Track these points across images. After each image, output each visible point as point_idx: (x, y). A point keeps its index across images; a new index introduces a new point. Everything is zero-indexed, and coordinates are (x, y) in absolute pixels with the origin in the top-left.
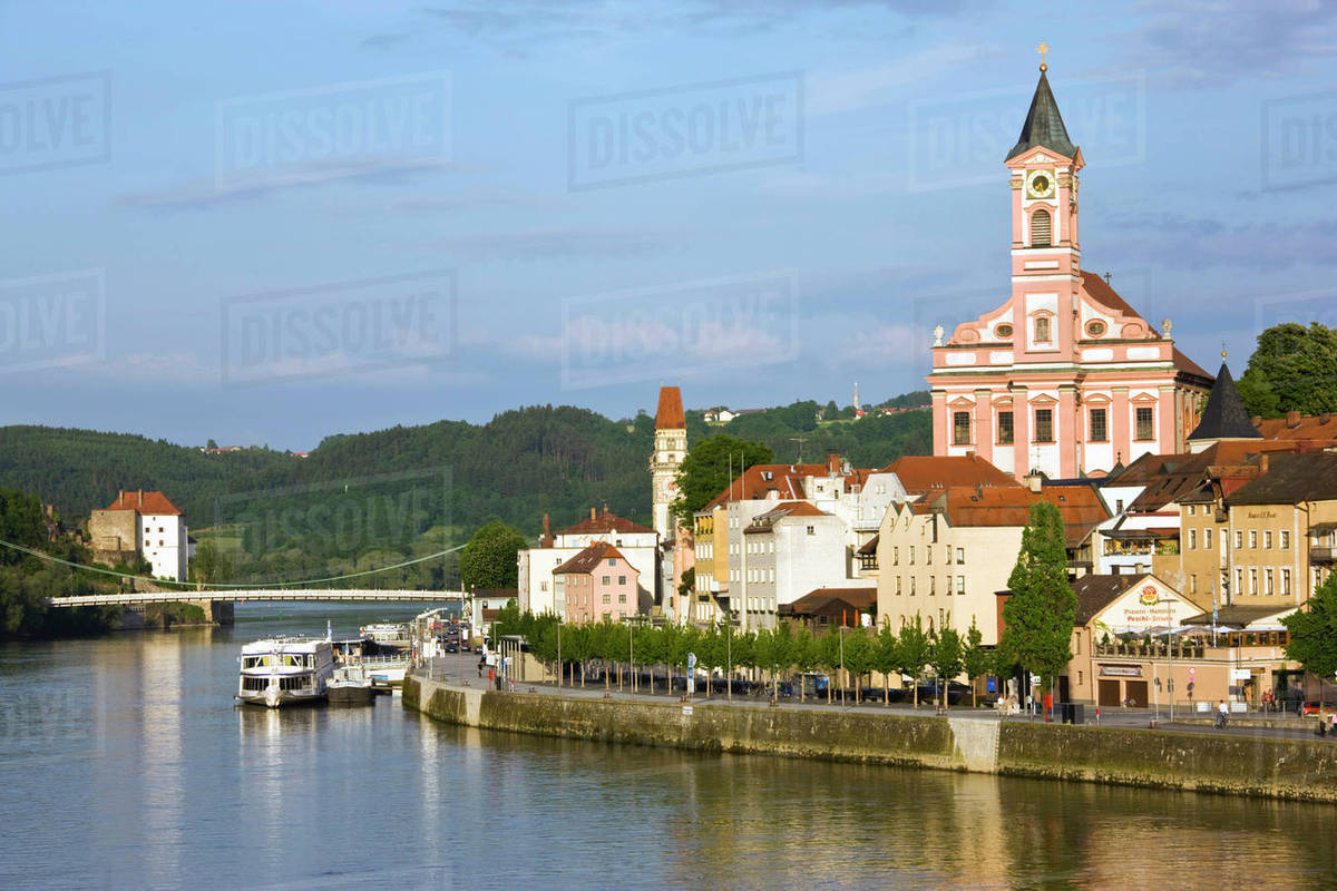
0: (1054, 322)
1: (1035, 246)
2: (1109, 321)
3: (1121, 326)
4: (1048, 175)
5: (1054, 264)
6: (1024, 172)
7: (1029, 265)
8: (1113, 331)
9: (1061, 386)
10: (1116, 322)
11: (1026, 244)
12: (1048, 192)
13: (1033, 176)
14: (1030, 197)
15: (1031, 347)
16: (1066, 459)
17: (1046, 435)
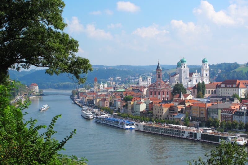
0: (160, 84)
5: (160, 79)
7: (158, 79)
9: (161, 90)
11: (158, 77)
12: (159, 73)
13: (158, 71)
15: (158, 87)
16: (161, 97)
17: (159, 94)
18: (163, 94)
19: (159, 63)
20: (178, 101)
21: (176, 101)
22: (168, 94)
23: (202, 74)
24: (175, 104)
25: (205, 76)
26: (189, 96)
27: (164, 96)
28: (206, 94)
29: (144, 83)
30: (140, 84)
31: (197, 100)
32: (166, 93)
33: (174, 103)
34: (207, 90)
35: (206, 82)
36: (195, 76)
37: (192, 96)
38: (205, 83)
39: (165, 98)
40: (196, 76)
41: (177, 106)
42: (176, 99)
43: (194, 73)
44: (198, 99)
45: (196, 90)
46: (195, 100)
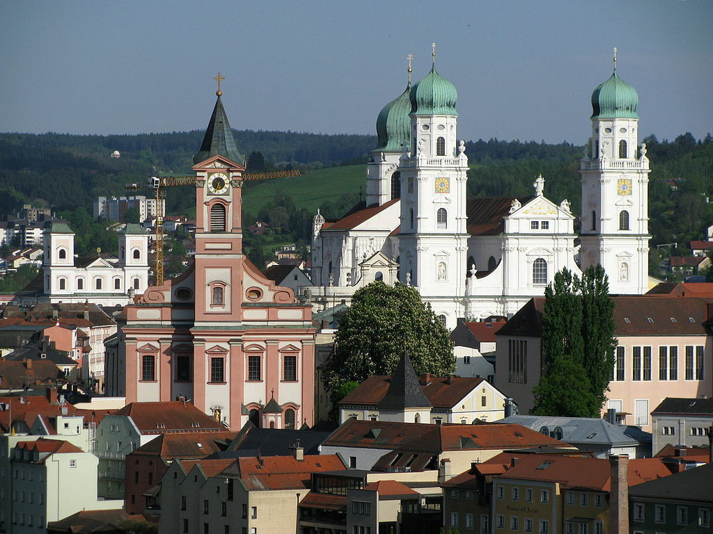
0: (227, 290)
1: (213, 232)
2: (265, 289)
3: (273, 293)
4: (224, 177)
5: (228, 246)
6: (205, 174)
7: (208, 246)
8: (268, 297)
9: (232, 340)
10: (270, 290)
11: (206, 230)
12: (224, 190)
13: (212, 178)
14: (209, 194)
15: (209, 309)
16: (235, 394)
17: (217, 376)
18: (255, 374)
19: (218, 106)
20: (376, 432)
21: (363, 435)
22: (290, 375)
23: (586, 212)
24: (353, 460)
25: (609, 224)
26: (476, 394)
27: (254, 393)
28: (621, 377)
29: (89, 287)
30: (55, 289)
31: (545, 430)
32: (273, 365)
33: (346, 453)
34: (627, 343)
35: (624, 278)
36: (526, 227)
37: (496, 399)
38: (614, 289)
39: (273, 407)
40: (535, 225)
41: (372, 478)
42: (365, 416)
43: (517, 204)
44: (552, 422)
45: (534, 346)
46: (519, 431)
